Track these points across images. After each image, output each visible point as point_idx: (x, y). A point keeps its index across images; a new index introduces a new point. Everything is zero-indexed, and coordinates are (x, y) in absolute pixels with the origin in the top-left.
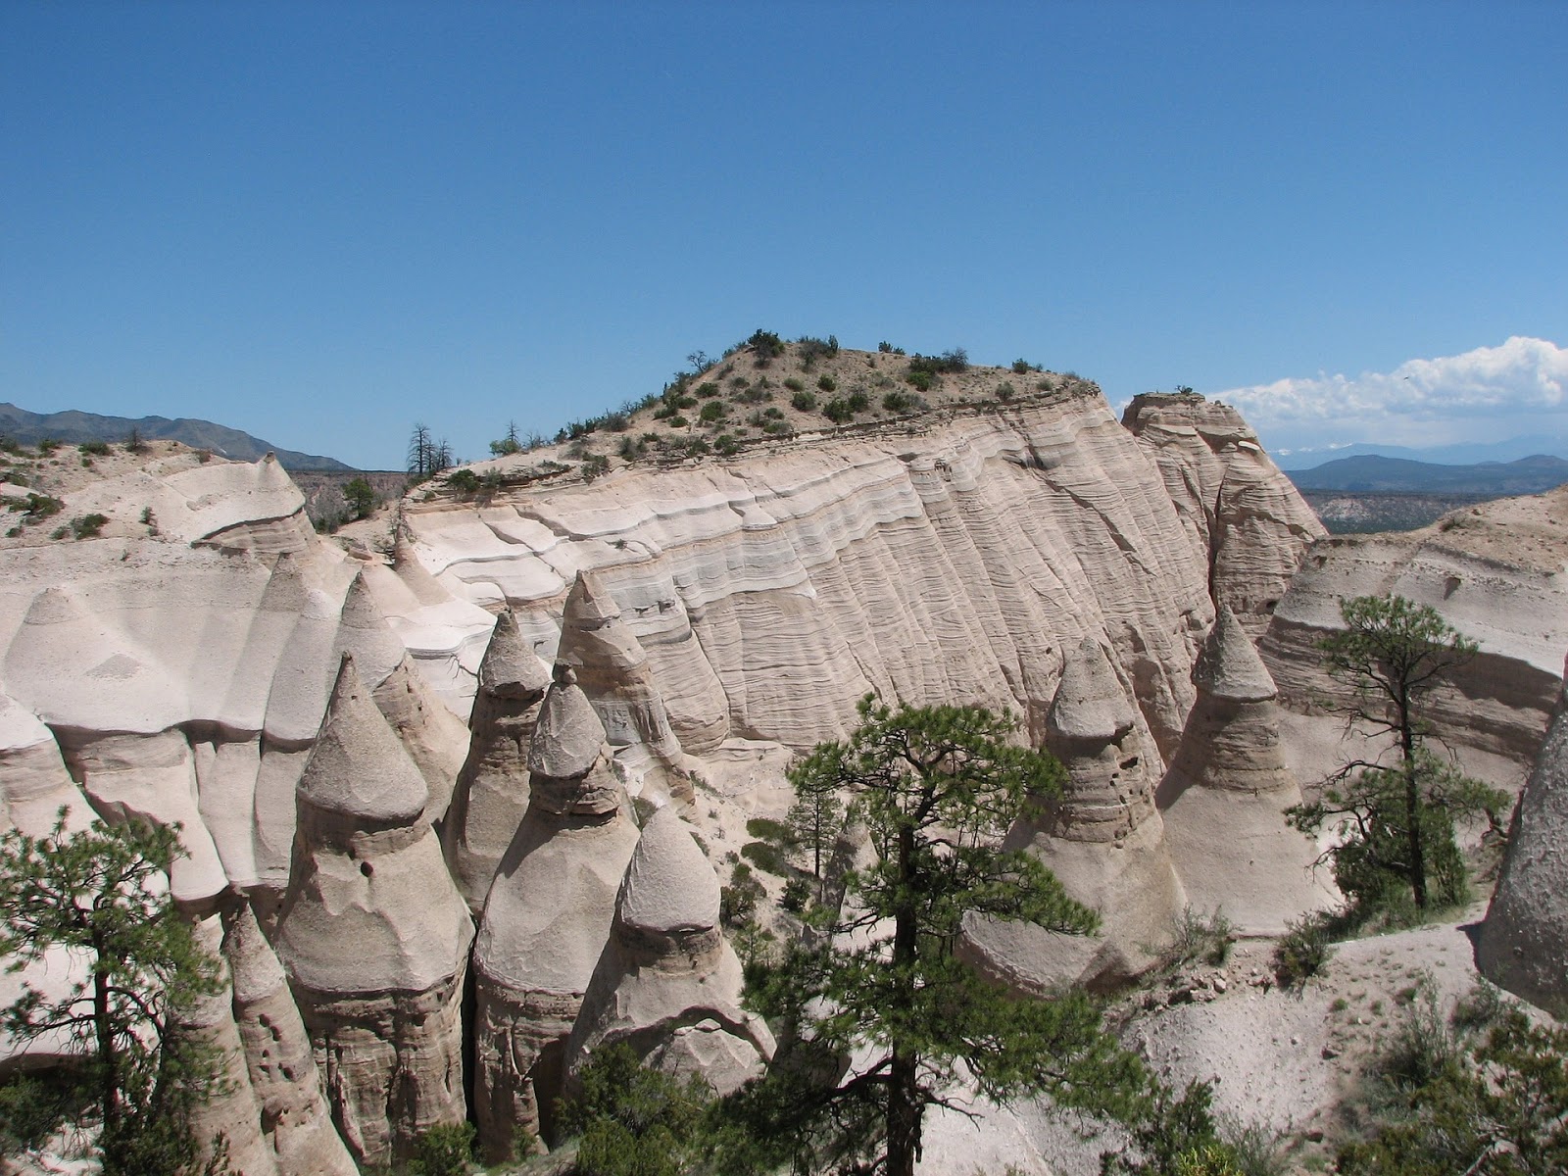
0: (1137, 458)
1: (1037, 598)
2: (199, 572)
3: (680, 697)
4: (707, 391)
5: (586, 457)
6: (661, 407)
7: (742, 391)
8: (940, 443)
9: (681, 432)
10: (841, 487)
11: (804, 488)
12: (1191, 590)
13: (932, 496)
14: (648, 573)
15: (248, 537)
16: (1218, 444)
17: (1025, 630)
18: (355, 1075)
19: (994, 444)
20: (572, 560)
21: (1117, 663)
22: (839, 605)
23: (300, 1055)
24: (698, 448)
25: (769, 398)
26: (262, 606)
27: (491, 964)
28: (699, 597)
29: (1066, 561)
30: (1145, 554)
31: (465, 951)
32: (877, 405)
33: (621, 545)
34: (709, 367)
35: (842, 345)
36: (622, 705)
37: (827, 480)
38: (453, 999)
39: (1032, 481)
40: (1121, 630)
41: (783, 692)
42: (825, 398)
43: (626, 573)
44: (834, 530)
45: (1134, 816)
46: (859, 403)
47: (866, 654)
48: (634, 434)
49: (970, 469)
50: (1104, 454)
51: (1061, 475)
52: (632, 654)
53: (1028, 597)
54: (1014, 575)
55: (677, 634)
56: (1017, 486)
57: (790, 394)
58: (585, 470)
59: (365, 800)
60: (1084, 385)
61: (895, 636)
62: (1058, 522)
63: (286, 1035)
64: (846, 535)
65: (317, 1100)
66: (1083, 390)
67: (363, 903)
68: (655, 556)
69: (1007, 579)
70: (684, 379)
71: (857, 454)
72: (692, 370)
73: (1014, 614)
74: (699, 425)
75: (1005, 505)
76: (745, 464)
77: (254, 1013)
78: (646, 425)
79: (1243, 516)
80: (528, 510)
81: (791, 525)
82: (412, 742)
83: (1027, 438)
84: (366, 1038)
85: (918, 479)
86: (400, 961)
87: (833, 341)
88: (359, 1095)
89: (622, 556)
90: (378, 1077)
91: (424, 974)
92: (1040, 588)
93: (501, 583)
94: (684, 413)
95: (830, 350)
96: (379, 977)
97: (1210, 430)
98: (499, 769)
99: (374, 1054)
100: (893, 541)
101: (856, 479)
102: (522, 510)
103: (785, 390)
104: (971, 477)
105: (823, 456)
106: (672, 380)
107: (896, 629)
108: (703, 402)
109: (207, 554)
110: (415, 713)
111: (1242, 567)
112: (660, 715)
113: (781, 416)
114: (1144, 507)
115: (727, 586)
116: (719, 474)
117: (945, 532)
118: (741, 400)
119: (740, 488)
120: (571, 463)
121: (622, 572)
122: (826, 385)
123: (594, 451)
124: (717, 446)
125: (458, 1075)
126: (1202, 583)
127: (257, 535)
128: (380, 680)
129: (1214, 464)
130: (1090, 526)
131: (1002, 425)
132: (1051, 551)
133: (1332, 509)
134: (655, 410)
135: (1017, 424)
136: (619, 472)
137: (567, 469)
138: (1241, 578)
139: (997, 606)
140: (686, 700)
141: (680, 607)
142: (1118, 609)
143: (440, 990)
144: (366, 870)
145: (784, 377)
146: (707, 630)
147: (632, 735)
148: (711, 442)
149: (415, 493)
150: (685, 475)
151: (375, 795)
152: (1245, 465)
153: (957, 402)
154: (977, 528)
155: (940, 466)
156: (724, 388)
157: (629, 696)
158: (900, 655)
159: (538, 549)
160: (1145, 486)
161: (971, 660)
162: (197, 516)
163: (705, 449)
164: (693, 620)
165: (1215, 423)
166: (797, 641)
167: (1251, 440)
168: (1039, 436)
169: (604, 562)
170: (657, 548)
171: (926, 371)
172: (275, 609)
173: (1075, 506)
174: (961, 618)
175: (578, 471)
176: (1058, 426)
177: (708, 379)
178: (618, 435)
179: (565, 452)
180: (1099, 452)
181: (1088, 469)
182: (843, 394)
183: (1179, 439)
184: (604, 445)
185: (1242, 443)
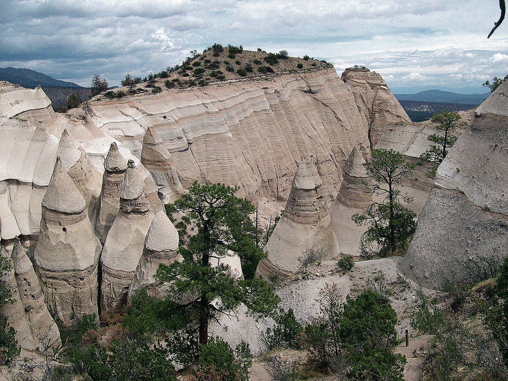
0: (345, 91)
1: (308, 138)
2: (12, 128)
3: (184, 170)
4: (196, 64)
5: (154, 87)
6: (180, 70)
7: (209, 64)
8: (277, 84)
9: (187, 78)
10: (242, 99)
11: (229, 99)
12: (362, 137)
13: (273, 102)
14: (174, 127)
15: (31, 115)
16: (373, 86)
17: (303, 149)
18: (61, 297)
19: (295, 85)
20: (147, 122)
21: (335, 161)
22: (240, 139)
23: (37, 291)
24: (192, 84)
25: (218, 67)
26: (32, 140)
27: (106, 261)
28: (191, 136)
29: (319, 126)
30: (346, 124)
31: (98, 257)
32: (255, 70)
33: (165, 117)
34: (198, 55)
35: (244, 49)
36: (162, 173)
37: (237, 96)
38: (94, 273)
39: (308, 98)
40: (337, 149)
41: (219, 169)
42: (237, 68)
43: (166, 127)
44: (238, 113)
45: (320, 216)
46: (249, 69)
47: (248, 156)
48: (170, 79)
49: (286, 94)
50: (333, 89)
51: (318, 96)
52: (167, 156)
53: (305, 138)
54: (301, 130)
55: (183, 149)
56: (303, 100)
57: (225, 66)
58: (153, 91)
59: (63, 207)
60: (328, 64)
61: (258, 150)
62: (317, 112)
63: (32, 284)
64: (243, 116)
65: (43, 305)
66: (327, 66)
67: (63, 240)
68: (176, 121)
69: (297, 131)
70: (189, 59)
71: (248, 87)
72: (192, 57)
73: (300, 143)
74: (193, 76)
75: (298, 106)
76: (209, 90)
77: (22, 277)
78: (175, 76)
79: (381, 111)
80: (133, 105)
81: (224, 111)
82: (83, 187)
83: (307, 83)
84: (64, 285)
85: (268, 96)
86: (75, 260)
87: (241, 47)
88: (62, 304)
89: (165, 121)
90: (68, 298)
91: (84, 264)
92: (310, 135)
93: (123, 130)
94: (188, 72)
95: (240, 51)
96: (69, 265)
97: (371, 81)
98: (111, 196)
99: (67, 291)
100: (259, 117)
101: (247, 96)
102: (130, 105)
103: (224, 64)
104: (287, 96)
105: (236, 88)
106: (185, 60)
107: (259, 148)
108: (195, 68)
109: (14, 121)
110: (84, 177)
111: (380, 129)
112: (176, 176)
113: (222, 73)
114: (347, 108)
115: (201, 133)
116: (199, 93)
117: (277, 115)
118: (208, 68)
119: (206, 98)
120: (148, 89)
121: (165, 127)
122: (238, 63)
123: (157, 85)
124: (199, 84)
125: (95, 298)
126: (366, 134)
127: (34, 114)
128: (72, 166)
129: (372, 93)
130: (328, 114)
131: (299, 78)
132: (313, 122)
133: (422, 108)
134: (178, 71)
135: (304, 78)
136: (165, 92)
137: (146, 91)
138: (379, 133)
139: (294, 140)
140: (186, 171)
141: (185, 139)
142: (336, 142)
143: (89, 270)
144: (64, 229)
145: (223, 60)
146: (194, 147)
147: (166, 183)
148: (197, 82)
149: (93, 99)
150: (187, 94)
151: (68, 205)
152: (382, 94)
153: (283, 69)
154: (288, 113)
155: (276, 92)
156: (203, 63)
157: (166, 170)
158: (260, 156)
159: (136, 119)
160: (348, 100)
161: (284, 159)
162: (13, 108)
163: (195, 85)
164: (189, 144)
165: (373, 79)
166: (225, 151)
167: (385, 85)
168: (312, 82)
169: (159, 123)
170: (177, 119)
171: (273, 59)
172: (37, 141)
173: (323, 106)
174: (281, 145)
175: (150, 91)
176: (318, 79)
177: (197, 60)
178: (165, 80)
179: (146, 85)
180: (332, 88)
181: (327, 94)
182: (243, 66)
183: (360, 84)
184: (160, 83)
185: (381, 86)
